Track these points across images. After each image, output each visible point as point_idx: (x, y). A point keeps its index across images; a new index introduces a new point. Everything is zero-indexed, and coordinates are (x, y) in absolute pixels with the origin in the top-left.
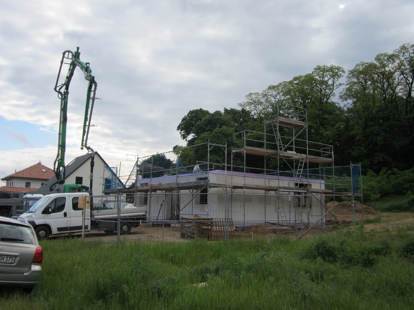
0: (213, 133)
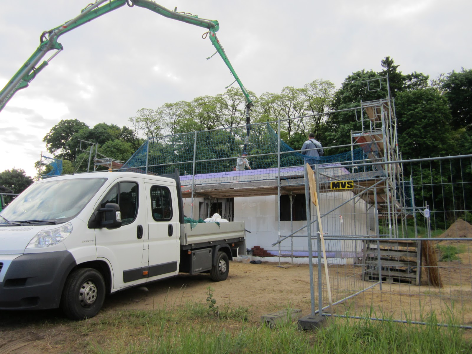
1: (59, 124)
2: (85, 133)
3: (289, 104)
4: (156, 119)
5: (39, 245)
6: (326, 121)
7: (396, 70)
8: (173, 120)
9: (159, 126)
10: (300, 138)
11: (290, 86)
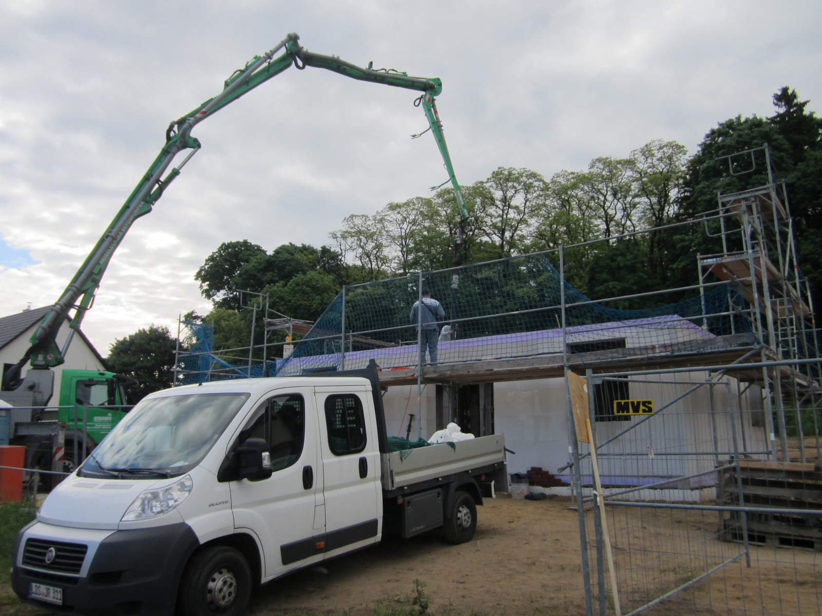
0: (291, 285)
1: (219, 251)
2: (259, 263)
3: (605, 188)
4: (375, 230)
5: (144, 515)
6: (674, 213)
7: (802, 110)
8: (403, 231)
9: (380, 243)
10: (628, 249)
11: (604, 157)
